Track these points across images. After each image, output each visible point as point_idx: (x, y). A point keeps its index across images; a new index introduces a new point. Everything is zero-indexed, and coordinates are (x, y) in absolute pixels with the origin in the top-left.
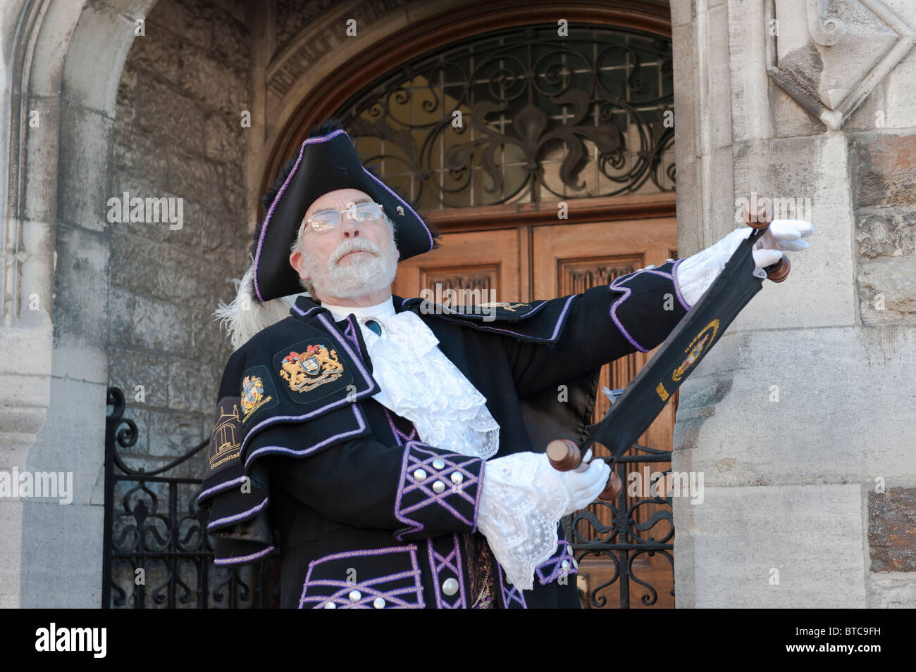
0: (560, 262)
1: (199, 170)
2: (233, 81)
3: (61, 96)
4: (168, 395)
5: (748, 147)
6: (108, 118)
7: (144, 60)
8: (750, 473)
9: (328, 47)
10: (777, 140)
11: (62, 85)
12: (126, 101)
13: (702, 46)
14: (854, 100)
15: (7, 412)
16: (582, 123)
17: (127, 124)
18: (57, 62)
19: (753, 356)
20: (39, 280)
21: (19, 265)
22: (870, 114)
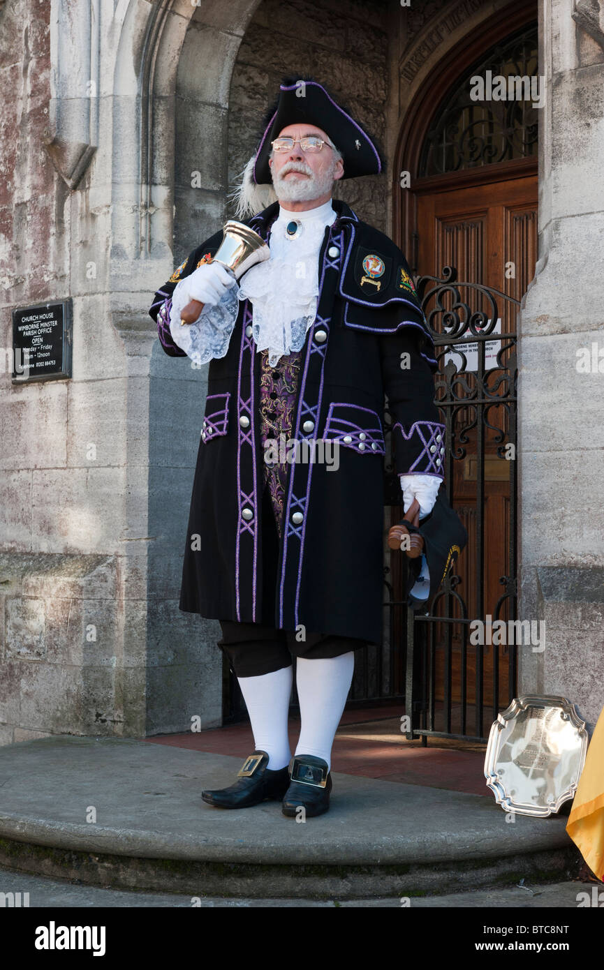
3: (176, 95)
5: (562, 77)
6: (222, 108)
7: (275, 64)
8: (558, 325)
9: (441, 39)
10: (580, 69)
11: (177, 87)
12: (258, 96)
17: (259, 113)
18: (172, 71)
19: (561, 237)
20: (164, 226)
21: (150, 217)
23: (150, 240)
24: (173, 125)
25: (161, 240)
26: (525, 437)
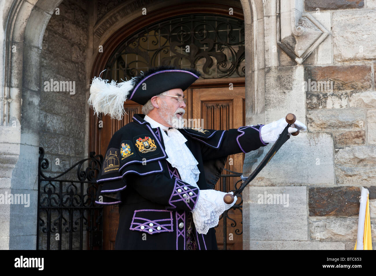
0: (202, 102)
1: (69, 66)
2: (81, 32)
3: (24, 42)
4: (58, 149)
5: (270, 69)
6: (40, 49)
8: (269, 182)
9: (117, 20)
10: (280, 67)
11: (24, 37)
12: (45, 42)
13: (255, 32)
14: (307, 54)
15: (4, 157)
16: (211, 51)
17: (45, 50)
18: (22, 30)
20: (16, 109)
21: (9, 104)
22: (312, 59)
23: (9, 116)
24: (22, 57)
25: (13, 116)
26: (251, 233)
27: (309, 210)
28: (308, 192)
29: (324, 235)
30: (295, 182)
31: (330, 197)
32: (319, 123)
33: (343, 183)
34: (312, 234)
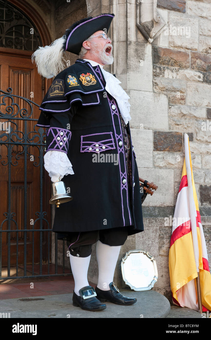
10: (136, 42)
14: (156, 37)
19: (131, 96)
22: (157, 41)
27: (154, 146)
28: (153, 134)
29: (162, 164)
30: (145, 126)
31: (166, 138)
32: (161, 87)
33: (173, 130)
34: (155, 164)
